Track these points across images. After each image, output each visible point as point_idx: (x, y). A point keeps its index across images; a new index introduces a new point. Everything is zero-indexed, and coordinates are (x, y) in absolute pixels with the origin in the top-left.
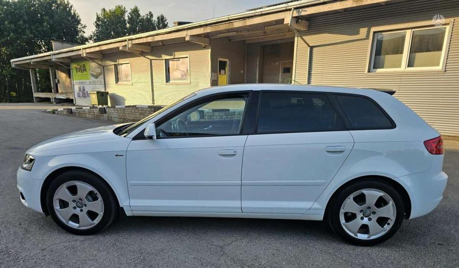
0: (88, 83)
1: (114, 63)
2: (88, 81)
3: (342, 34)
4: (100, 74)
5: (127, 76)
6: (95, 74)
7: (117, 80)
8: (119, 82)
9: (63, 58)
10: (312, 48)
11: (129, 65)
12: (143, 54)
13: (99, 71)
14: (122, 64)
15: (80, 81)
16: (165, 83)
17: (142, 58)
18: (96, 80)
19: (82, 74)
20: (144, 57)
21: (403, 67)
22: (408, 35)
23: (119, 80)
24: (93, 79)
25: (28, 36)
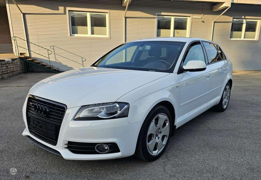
3: (46, 8)
10: (24, 14)
21: (89, 35)
22: (88, 15)
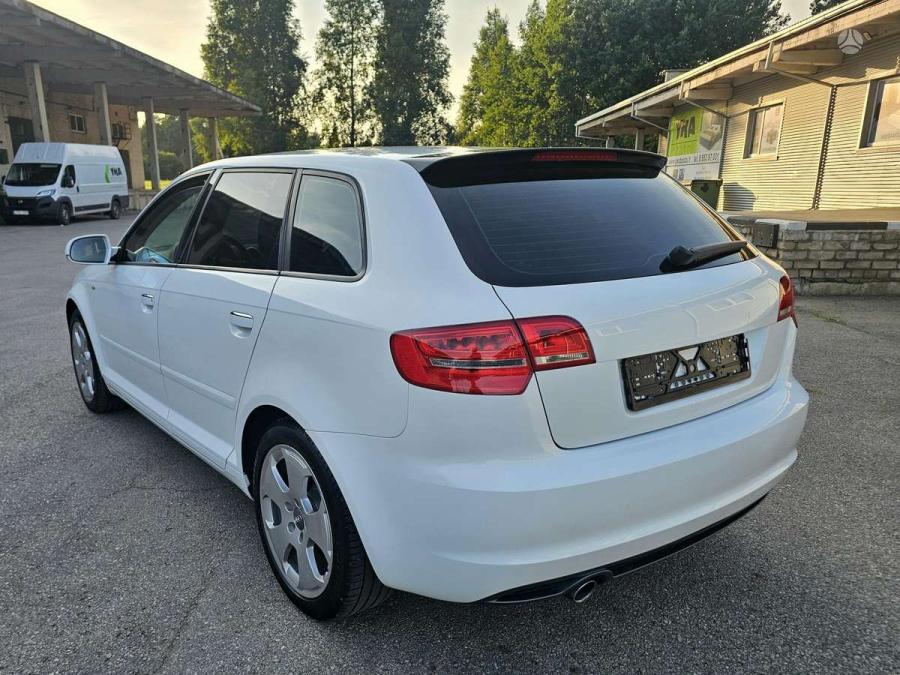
0: (692, 160)
1: (750, 107)
2: (692, 155)
4: (716, 139)
5: (772, 137)
6: (708, 138)
7: (749, 150)
8: (753, 155)
9: (651, 107)
11: (782, 107)
12: (816, 75)
13: (717, 129)
14: (768, 107)
15: (679, 157)
16: (857, 148)
17: (813, 85)
18: (708, 152)
19: (687, 139)
20: (819, 82)
23: (754, 149)
24: (702, 150)
25: (643, 66)
